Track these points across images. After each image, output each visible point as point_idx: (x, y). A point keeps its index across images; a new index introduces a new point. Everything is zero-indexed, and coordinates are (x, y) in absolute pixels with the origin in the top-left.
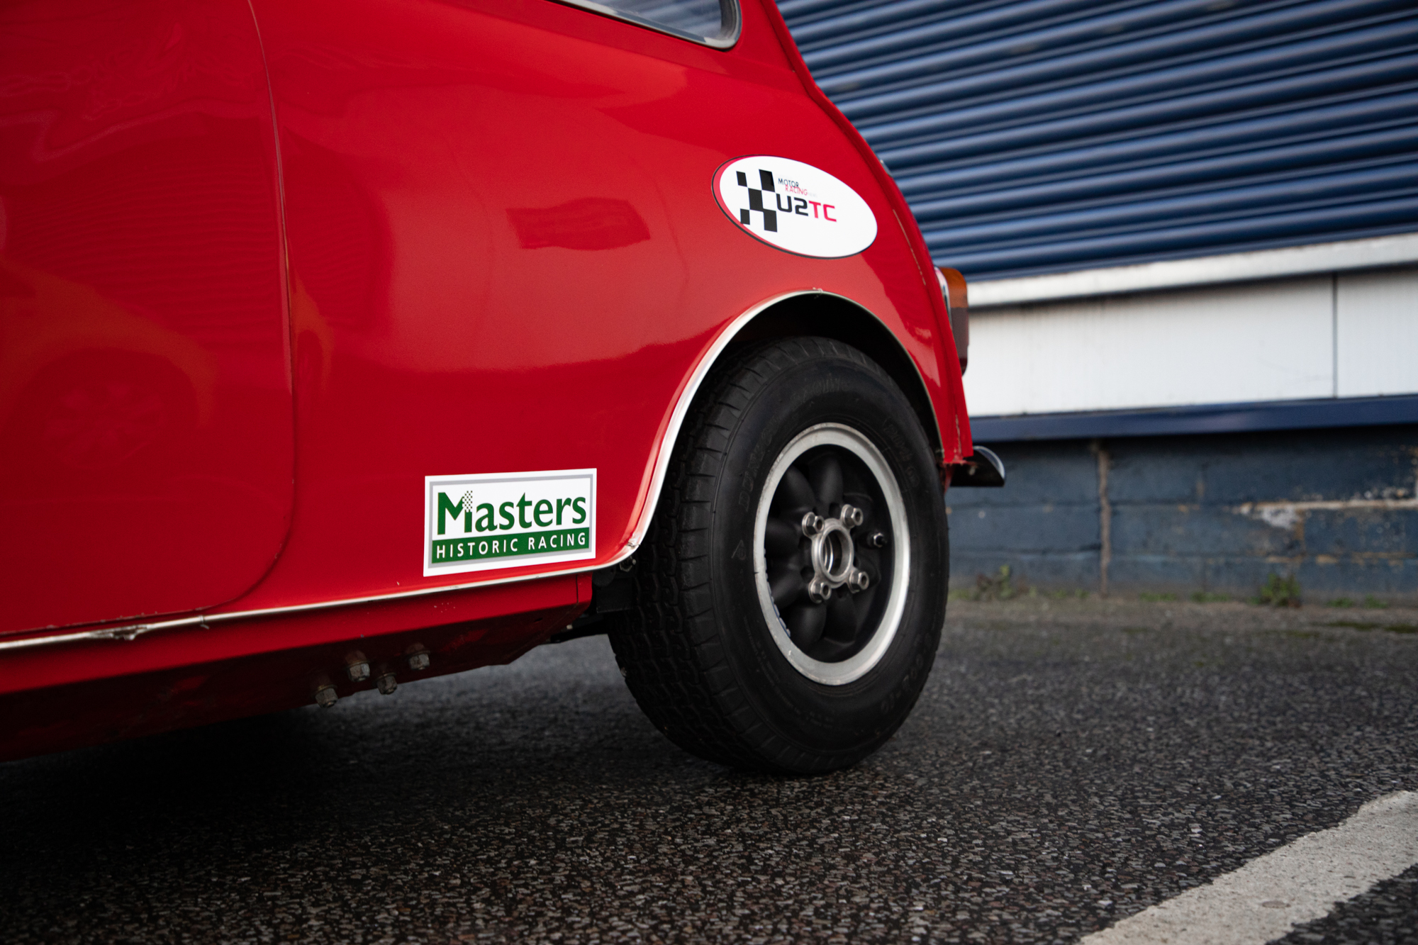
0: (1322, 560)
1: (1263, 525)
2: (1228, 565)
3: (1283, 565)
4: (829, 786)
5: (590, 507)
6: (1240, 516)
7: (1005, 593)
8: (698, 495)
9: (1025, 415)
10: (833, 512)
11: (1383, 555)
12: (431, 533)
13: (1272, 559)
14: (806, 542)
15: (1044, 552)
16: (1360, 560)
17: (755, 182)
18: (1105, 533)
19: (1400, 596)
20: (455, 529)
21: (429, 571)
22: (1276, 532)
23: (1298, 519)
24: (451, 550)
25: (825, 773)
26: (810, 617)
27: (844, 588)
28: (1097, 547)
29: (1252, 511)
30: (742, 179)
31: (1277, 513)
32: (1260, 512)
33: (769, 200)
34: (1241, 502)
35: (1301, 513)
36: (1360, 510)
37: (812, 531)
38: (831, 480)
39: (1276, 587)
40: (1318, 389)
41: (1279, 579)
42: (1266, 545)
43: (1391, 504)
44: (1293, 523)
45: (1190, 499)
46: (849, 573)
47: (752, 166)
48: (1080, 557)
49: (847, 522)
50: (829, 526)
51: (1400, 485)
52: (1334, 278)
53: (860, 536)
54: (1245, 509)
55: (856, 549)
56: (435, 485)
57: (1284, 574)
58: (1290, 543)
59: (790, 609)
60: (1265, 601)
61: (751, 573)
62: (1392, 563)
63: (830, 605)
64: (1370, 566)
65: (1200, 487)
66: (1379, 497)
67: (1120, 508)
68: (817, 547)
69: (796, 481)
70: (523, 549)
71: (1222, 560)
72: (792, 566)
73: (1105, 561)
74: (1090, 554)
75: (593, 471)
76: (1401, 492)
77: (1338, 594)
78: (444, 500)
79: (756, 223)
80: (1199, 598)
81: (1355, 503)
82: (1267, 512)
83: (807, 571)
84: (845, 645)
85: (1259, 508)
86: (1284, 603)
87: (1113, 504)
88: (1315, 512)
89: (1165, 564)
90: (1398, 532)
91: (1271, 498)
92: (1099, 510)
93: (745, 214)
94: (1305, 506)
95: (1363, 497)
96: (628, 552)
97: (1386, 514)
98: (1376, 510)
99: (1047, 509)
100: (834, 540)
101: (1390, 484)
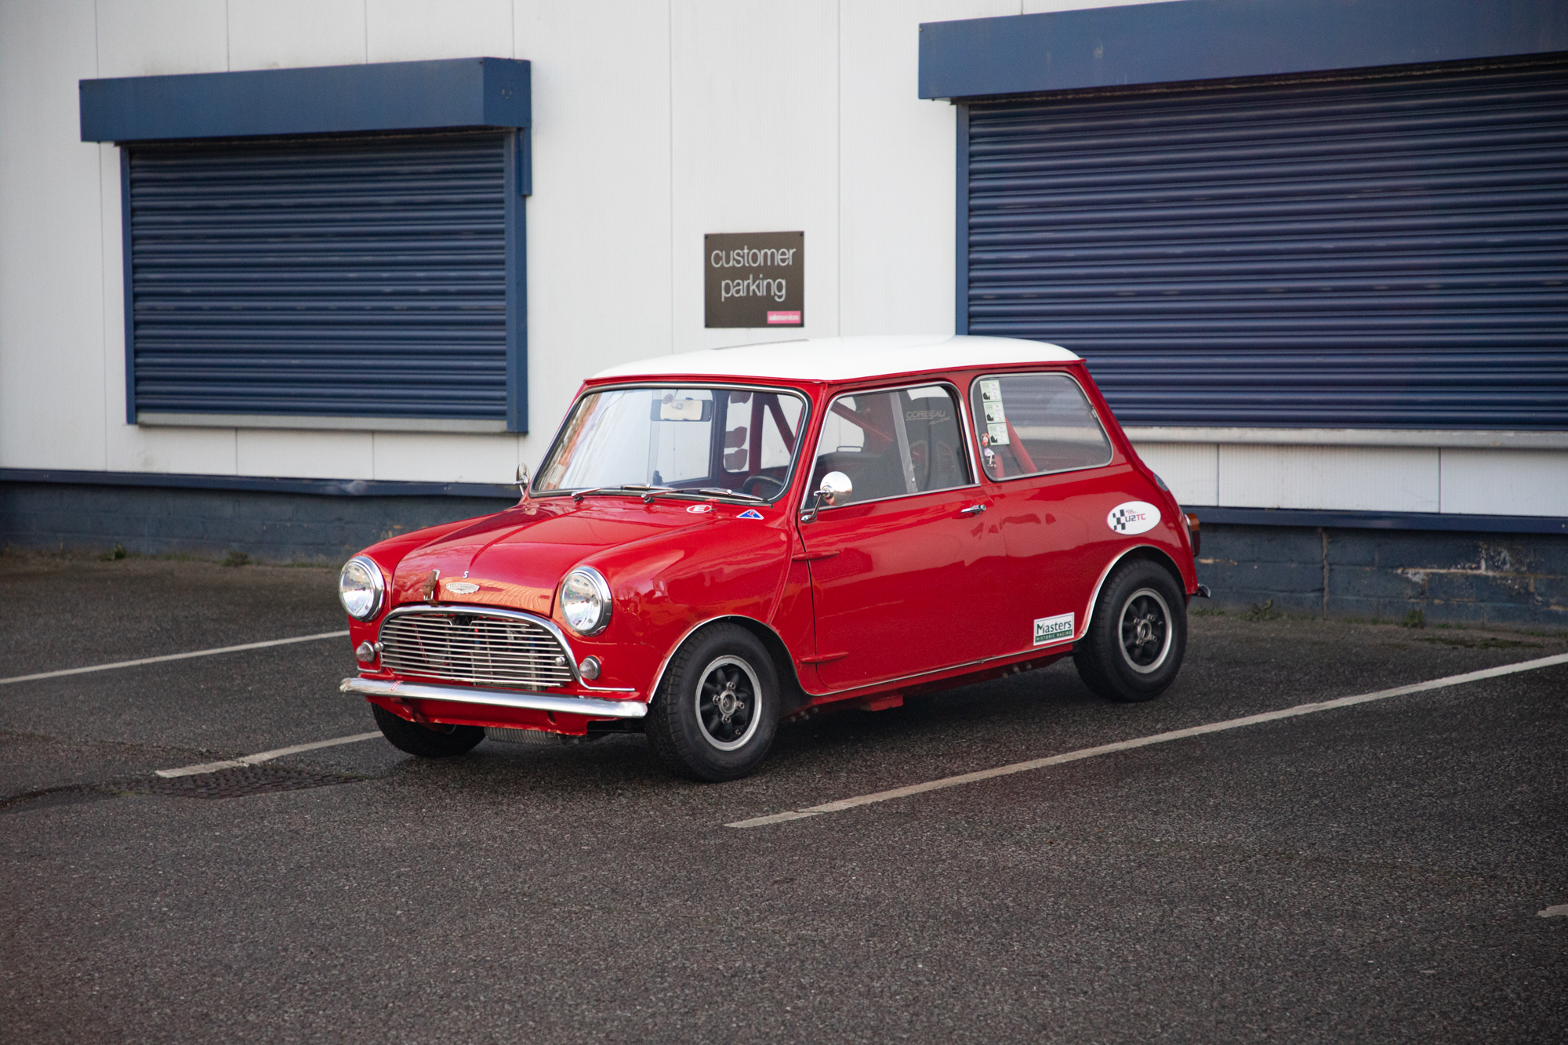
0: (1437, 601)
1: (1408, 581)
2: (1390, 602)
3: (1418, 604)
4: (1143, 704)
5: (1072, 623)
6: (1397, 574)
7: (1268, 617)
8: (1102, 616)
9: (1279, 509)
10: (1144, 617)
11: (1465, 600)
12: (1035, 634)
13: (1413, 600)
14: (1135, 628)
15: (1292, 592)
16: (1454, 602)
17: (1118, 515)
18: (1326, 582)
19: (1472, 622)
20: (1041, 633)
21: (1035, 644)
22: (1415, 585)
23: (1425, 577)
24: (1042, 638)
25: (1142, 701)
26: (1137, 652)
27: (1148, 642)
28: (1322, 590)
29: (1403, 572)
30: (1114, 515)
31: (1415, 574)
32: (1407, 573)
33: (1123, 520)
34: (1397, 567)
35: (1427, 575)
36: (1454, 574)
37: (1137, 624)
38: (1144, 605)
39: (1412, 617)
40: (1432, 508)
41: (1415, 611)
42: (1410, 592)
43: (1470, 572)
44: (1423, 580)
45: (1371, 563)
46: (1150, 637)
47: (1116, 510)
48: (1312, 595)
49: (1149, 620)
50: (1143, 622)
51: (1474, 563)
52: (1440, 449)
53: (1154, 624)
54: (1399, 571)
55: (1153, 628)
56: (1037, 622)
57: (1418, 609)
58: (1422, 591)
59: (1131, 649)
60: (1406, 625)
61: (1117, 639)
62: (1469, 604)
63: (1144, 648)
64: (1459, 606)
65: (1377, 557)
66: (1464, 568)
67: (1334, 567)
68: (1139, 629)
69: (1134, 609)
70: (1056, 637)
71: (1387, 600)
72: (1131, 635)
73: (1326, 598)
74: (1317, 594)
75: (1073, 613)
76: (1474, 566)
77: (1443, 621)
78: (1038, 626)
79: (1119, 527)
80: (1375, 622)
81: (1453, 570)
82: (1410, 572)
83: (1136, 637)
84: (1149, 660)
85: (1406, 571)
86: (1415, 626)
87: (1330, 564)
88: (1433, 574)
89: (1357, 601)
90: (1472, 588)
91: (1412, 566)
92: (1323, 568)
93: (1115, 527)
94: (1429, 571)
95: (1456, 568)
96: (1083, 635)
97: (1467, 577)
98: (1462, 574)
99: (1294, 565)
100: (1145, 626)
101: (1469, 562)
